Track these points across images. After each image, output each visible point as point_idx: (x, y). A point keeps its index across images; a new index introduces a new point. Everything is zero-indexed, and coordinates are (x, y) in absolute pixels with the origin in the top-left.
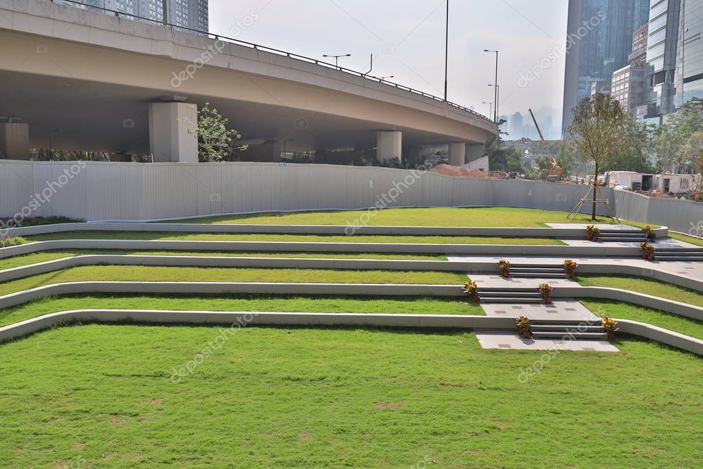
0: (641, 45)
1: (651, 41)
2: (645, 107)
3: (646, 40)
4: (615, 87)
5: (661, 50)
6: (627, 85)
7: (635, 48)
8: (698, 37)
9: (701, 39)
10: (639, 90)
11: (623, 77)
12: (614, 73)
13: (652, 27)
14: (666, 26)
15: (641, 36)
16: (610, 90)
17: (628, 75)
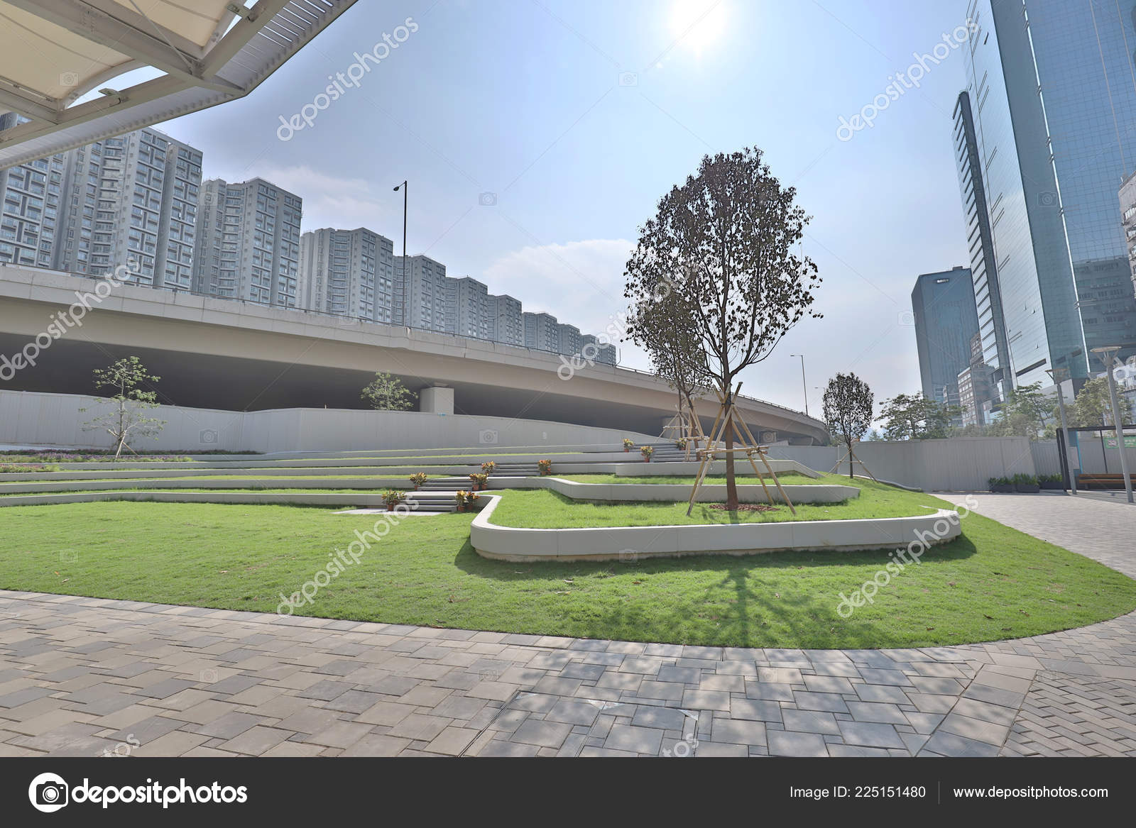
0: (978, 350)
1: (985, 345)
2: (990, 402)
3: (981, 345)
4: (962, 387)
5: (994, 351)
6: (970, 385)
7: (975, 353)
8: (1019, 335)
9: (1023, 337)
10: (983, 388)
11: (966, 378)
12: (959, 376)
13: (983, 333)
14: (995, 331)
15: (977, 342)
16: (958, 391)
17: (969, 376)
